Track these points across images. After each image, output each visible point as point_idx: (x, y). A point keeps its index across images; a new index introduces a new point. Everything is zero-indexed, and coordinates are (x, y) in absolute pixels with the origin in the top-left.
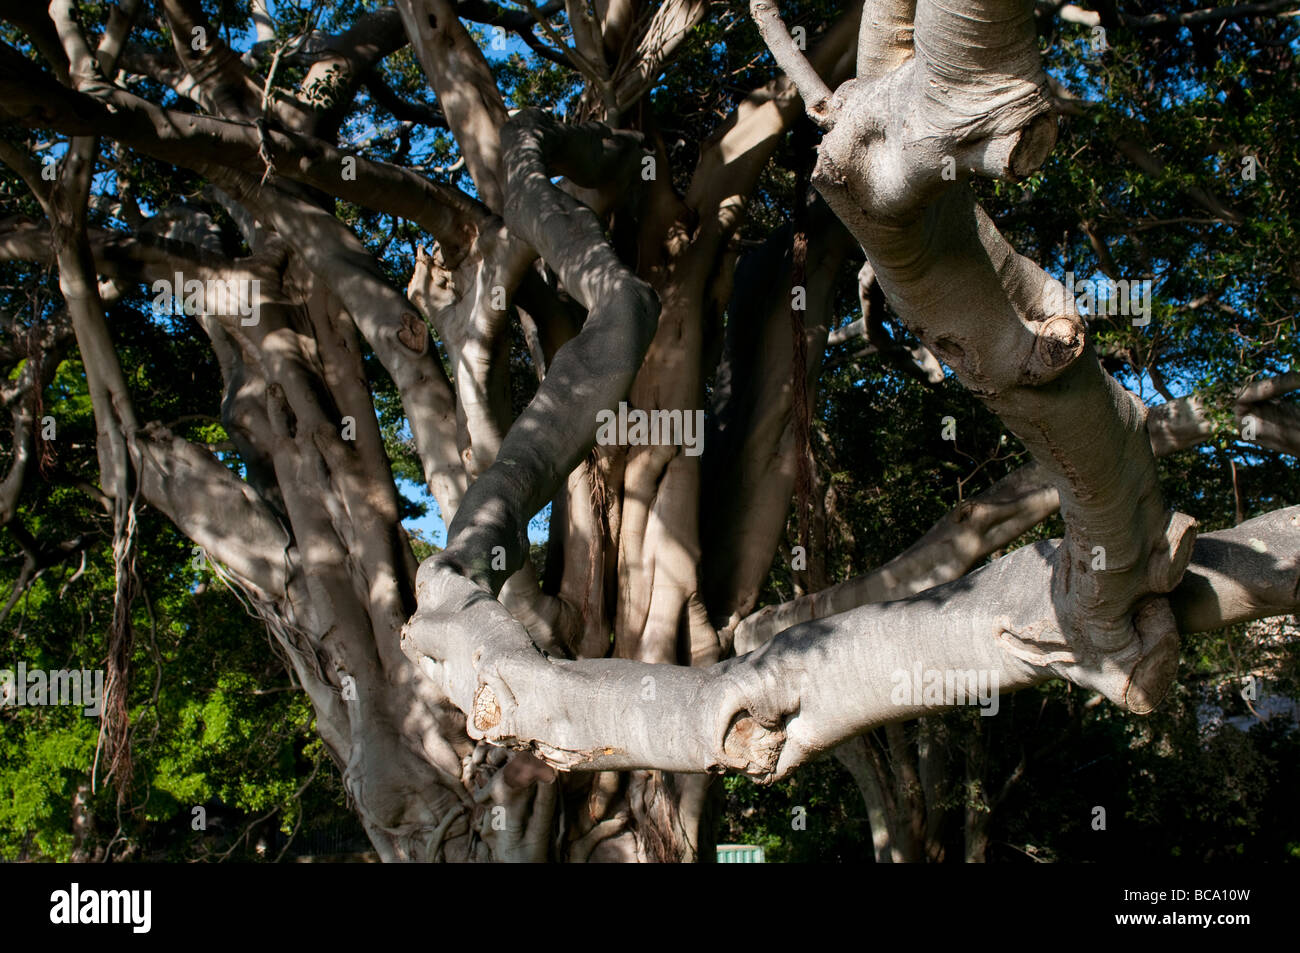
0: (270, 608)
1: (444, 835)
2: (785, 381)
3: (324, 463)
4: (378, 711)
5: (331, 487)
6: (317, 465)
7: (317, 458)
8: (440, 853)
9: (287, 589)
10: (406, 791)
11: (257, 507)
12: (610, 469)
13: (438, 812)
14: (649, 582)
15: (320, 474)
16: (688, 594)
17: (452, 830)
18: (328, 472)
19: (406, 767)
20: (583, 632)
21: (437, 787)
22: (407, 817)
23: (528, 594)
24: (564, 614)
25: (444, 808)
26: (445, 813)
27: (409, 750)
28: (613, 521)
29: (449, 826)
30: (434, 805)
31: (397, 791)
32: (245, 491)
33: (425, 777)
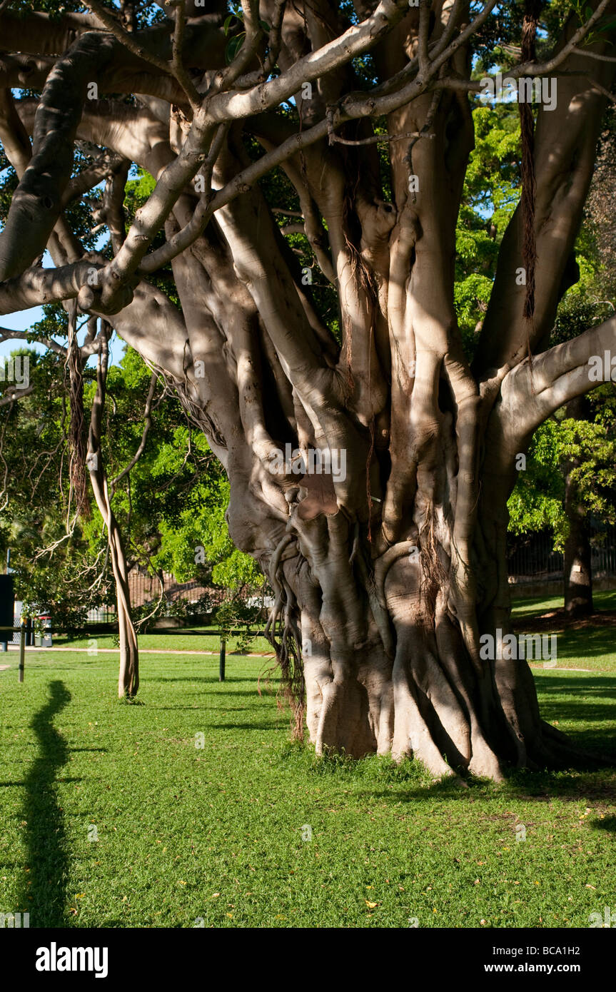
0: (180, 388)
1: (280, 557)
2: (552, 151)
3: (203, 270)
4: (238, 464)
5: (211, 289)
6: (198, 273)
7: (199, 266)
8: (278, 571)
9: (186, 373)
10: (251, 525)
11: (165, 310)
12: (373, 257)
13: (274, 540)
14: (411, 348)
15: (201, 280)
16: (440, 356)
17: (285, 553)
18: (207, 277)
19: (248, 507)
20: (359, 394)
21: (270, 521)
22: (257, 544)
23: (303, 369)
24: (335, 383)
25: (278, 537)
26: (280, 540)
27: (252, 493)
28: (381, 300)
29: (283, 550)
30: (271, 534)
31: (246, 524)
32: (156, 299)
33: (260, 513)
